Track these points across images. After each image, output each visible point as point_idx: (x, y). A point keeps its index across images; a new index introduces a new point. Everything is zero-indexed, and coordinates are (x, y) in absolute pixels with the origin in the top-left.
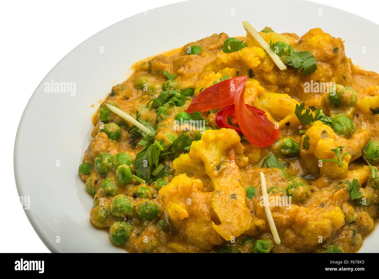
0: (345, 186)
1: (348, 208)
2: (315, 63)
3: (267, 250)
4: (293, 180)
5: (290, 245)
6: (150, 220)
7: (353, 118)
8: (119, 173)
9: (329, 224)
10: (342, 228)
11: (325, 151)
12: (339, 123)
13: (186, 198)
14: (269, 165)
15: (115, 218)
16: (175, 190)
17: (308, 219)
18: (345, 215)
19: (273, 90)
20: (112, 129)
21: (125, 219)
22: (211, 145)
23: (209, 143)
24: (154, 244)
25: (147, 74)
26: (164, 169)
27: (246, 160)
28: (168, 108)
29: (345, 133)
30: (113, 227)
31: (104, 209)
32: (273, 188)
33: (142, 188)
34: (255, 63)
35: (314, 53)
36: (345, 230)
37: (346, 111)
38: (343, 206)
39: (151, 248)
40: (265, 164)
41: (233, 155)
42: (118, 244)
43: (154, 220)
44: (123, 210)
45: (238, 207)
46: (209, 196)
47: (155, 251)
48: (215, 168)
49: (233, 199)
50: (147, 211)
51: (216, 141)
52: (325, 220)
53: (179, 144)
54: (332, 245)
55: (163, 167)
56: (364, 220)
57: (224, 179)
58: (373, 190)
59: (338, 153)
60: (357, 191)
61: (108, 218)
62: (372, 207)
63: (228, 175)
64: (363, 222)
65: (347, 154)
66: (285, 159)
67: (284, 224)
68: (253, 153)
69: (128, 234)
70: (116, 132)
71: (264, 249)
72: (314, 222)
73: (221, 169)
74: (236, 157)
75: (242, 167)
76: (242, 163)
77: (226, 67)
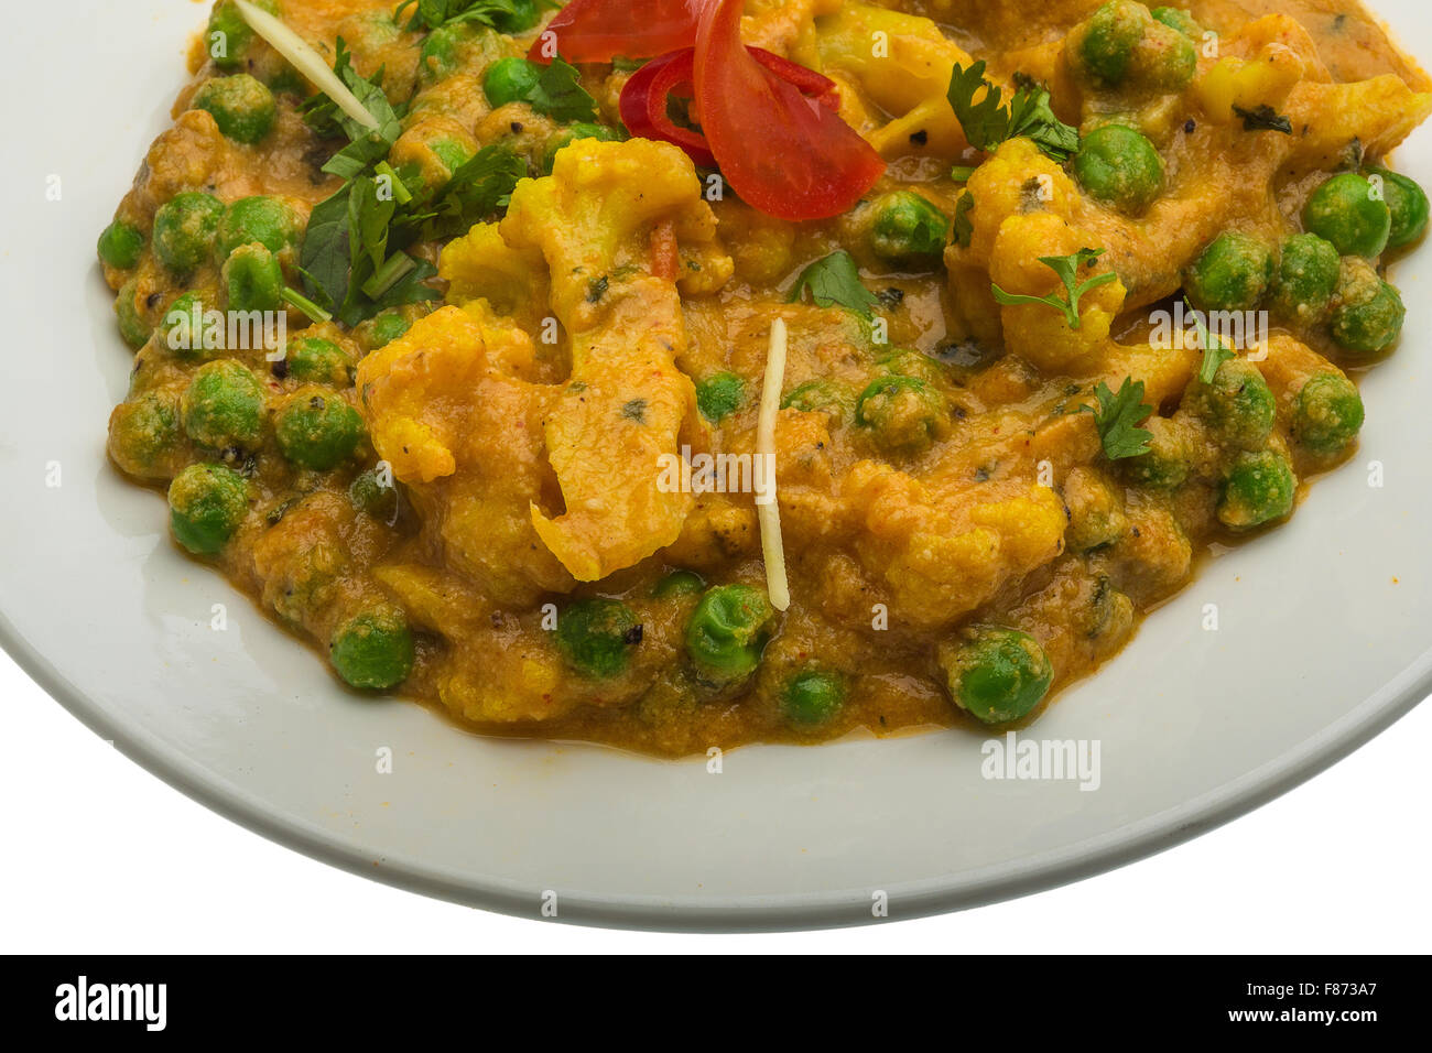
0: (1088, 404)
1: (1088, 492)
3: (743, 629)
4: (893, 364)
5: (837, 615)
6: (323, 470)
7: (1172, 136)
8: (232, 275)
9: (993, 548)
10: (1054, 566)
11: (1021, 262)
12: (1102, 153)
13: (452, 400)
14: (816, 292)
15: (197, 449)
16: (409, 367)
17: (912, 523)
18: (1069, 518)
20: (238, 99)
21: (231, 456)
22: (585, 199)
23: (576, 192)
24: (321, 566)
26: (410, 273)
27: (724, 270)
28: (459, 38)
29: (1123, 194)
30: (177, 485)
31: (158, 409)
32: (809, 388)
33: (313, 343)
36: (1065, 574)
37: (1147, 109)
38: (1068, 482)
39: (308, 579)
40: (803, 286)
41: (665, 247)
42: (195, 550)
43: (338, 471)
44: (223, 422)
45: (642, 453)
46: (543, 400)
47: (324, 592)
48: (587, 291)
49: (633, 422)
50: (312, 435)
51: (605, 185)
52: (981, 534)
53: (479, 184)
54: (1004, 630)
55: (410, 264)
56: (1148, 544)
57: (613, 337)
58: (1200, 429)
59: (1068, 274)
60: (1134, 426)
61: (171, 445)
62: (1193, 493)
63: (631, 325)
64: (1146, 551)
65: (1110, 280)
66: (888, 273)
67: (823, 532)
68: (759, 242)
69: (235, 513)
70: (252, 111)
71: (732, 622)
72: (935, 538)
73: (605, 297)
74: (679, 255)
75: (705, 292)
76: (707, 280)
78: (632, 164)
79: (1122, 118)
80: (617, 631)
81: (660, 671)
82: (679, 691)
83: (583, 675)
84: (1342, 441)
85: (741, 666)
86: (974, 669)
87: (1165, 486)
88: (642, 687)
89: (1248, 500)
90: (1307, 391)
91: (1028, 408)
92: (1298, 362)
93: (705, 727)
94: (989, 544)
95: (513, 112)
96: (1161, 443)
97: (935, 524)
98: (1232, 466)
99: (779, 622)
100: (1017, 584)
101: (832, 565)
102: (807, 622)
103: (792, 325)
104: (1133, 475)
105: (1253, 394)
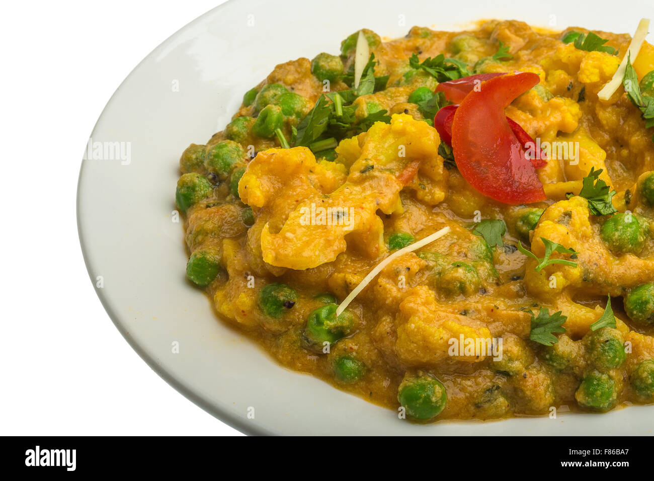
0: (533, 311)
1: (511, 347)
3: (328, 322)
5: (374, 339)
8: (263, 113)
12: (616, 222)
13: (280, 180)
14: (479, 229)
17: (415, 311)
19: (600, 138)
21: (211, 176)
22: (391, 136)
24: (206, 227)
25: (482, 38)
28: (417, 74)
29: (614, 242)
34: (587, 76)
36: (480, 374)
38: (504, 336)
41: (410, 169)
44: (215, 162)
45: (326, 228)
47: (201, 238)
48: (362, 168)
51: (401, 134)
52: (442, 331)
54: (434, 378)
55: (334, 144)
57: (359, 189)
58: (583, 351)
59: (549, 250)
60: (551, 333)
61: (199, 166)
62: (568, 378)
63: (371, 189)
64: (525, 386)
65: (575, 266)
66: (517, 239)
67: (387, 302)
68: (464, 196)
69: (197, 197)
70: (329, 70)
71: (327, 318)
72: (421, 322)
73: (367, 174)
74: (416, 177)
75: (425, 201)
76: (428, 196)
77: (562, 70)
78: (413, 129)
79: (644, 219)
80: (282, 298)
81: (293, 326)
82: (295, 338)
83: (261, 310)
84: (649, 392)
86: (409, 386)
87: (553, 366)
88: (284, 330)
89: (586, 391)
90: (644, 362)
91: (510, 303)
92: (649, 349)
93: (299, 358)
94: (442, 336)
95: (410, 106)
96: (560, 346)
97: (425, 317)
98: (588, 374)
99: (352, 332)
100: (451, 363)
101: (384, 318)
102: (363, 338)
103: (453, 232)
104: (542, 354)
105: (612, 347)
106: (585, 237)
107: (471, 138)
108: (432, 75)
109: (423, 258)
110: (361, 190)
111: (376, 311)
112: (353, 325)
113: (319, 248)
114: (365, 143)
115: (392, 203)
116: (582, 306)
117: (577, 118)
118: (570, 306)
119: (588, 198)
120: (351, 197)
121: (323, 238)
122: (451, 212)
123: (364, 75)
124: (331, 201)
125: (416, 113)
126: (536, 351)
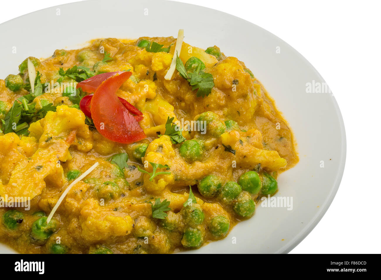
0: (152, 202)
1: (144, 223)
2: (211, 87)
3: (43, 227)
5: (70, 232)
7: (211, 148)
9: (106, 226)
12: (187, 145)
14: (113, 160)
18: (133, 227)
19: (169, 99)
22: (58, 118)
23: (58, 116)
25: (94, 50)
27: (88, 146)
28: (64, 79)
29: (187, 157)
35: (215, 78)
36: (130, 241)
37: (207, 140)
38: (139, 219)
41: (72, 135)
45: (33, 177)
46: (21, 160)
48: (46, 139)
49: (36, 170)
51: (63, 116)
52: (106, 222)
55: (27, 126)
56: (156, 241)
57: (46, 151)
58: (181, 218)
59: (155, 168)
60: (164, 212)
62: (176, 234)
63: (52, 150)
64: (154, 243)
65: (170, 174)
66: (135, 162)
67: (73, 211)
68: (102, 144)
70: (15, 84)
71: (42, 225)
72: (94, 219)
73: (49, 142)
74: (76, 139)
75: (83, 151)
76: (83, 148)
77: (141, 64)
78: (70, 113)
79: (201, 140)
80: (15, 219)
81: (24, 232)
82: (26, 238)
83: (5, 227)
84: (220, 234)
85: (42, 237)
87: (167, 229)
88: (19, 235)
89: (187, 239)
90: (214, 218)
91: (138, 199)
92: (216, 210)
93: (30, 249)
94: (106, 225)
95: (64, 98)
96: (169, 218)
97: (95, 216)
98: (186, 230)
99: (57, 230)
100: (113, 238)
101: (73, 220)
102: (63, 232)
103: (101, 165)
104: (160, 224)
105: (196, 213)
106: (172, 157)
107: (101, 112)
108: (73, 79)
109: (87, 183)
110: (48, 152)
111: (68, 216)
112: (57, 226)
113: (32, 189)
114: (44, 125)
115: (66, 156)
116: (177, 194)
117: (155, 90)
118: (170, 196)
119: (169, 135)
120: (43, 156)
121: (32, 183)
122: (97, 153)
123: (36, 84)
124: (33, 161)
125: (68, 102)
126: (156, 223)
